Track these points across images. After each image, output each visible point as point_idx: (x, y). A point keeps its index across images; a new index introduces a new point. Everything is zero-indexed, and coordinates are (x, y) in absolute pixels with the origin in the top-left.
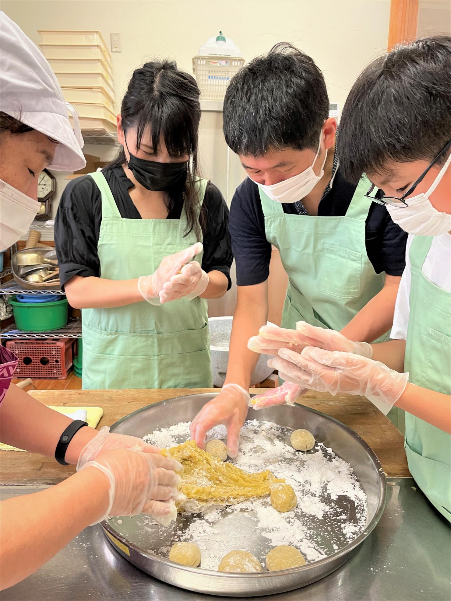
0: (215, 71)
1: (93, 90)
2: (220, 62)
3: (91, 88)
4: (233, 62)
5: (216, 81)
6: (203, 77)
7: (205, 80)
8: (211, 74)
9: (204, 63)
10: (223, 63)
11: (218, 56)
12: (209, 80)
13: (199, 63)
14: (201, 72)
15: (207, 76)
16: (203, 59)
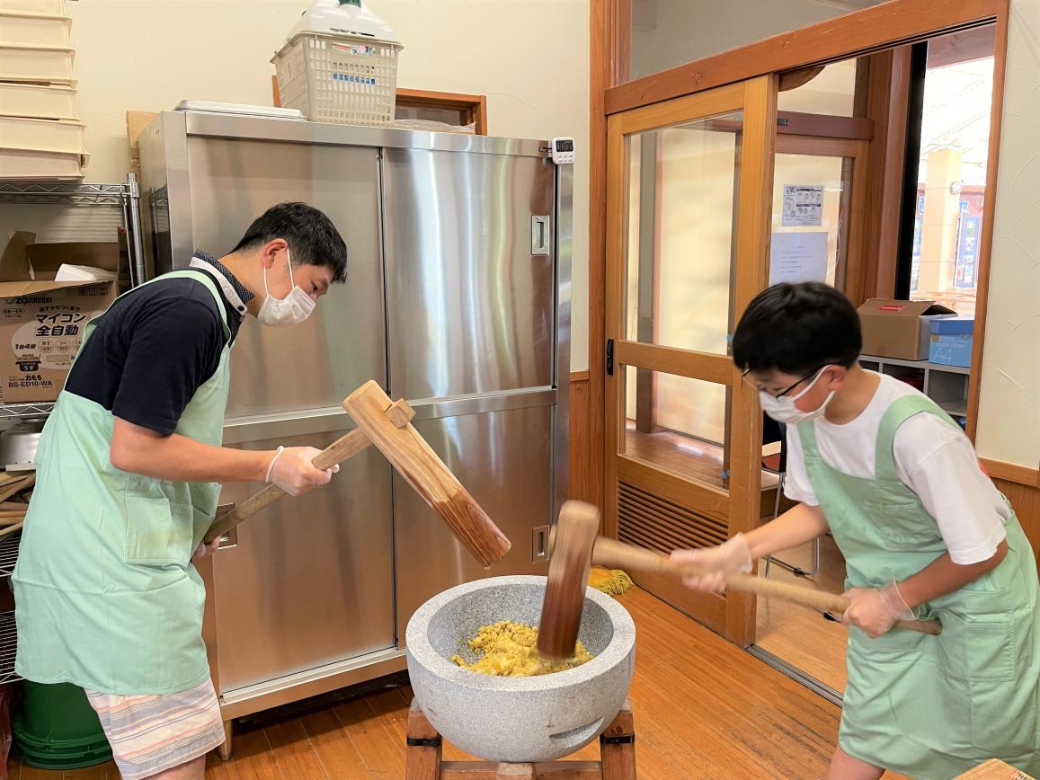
0: (346, 65)
1: (51, 86)
2: (355, 47)
3: (48, 84)
4: (382, 50)
5: (349, 86)
6: (321, 76)
7: (327, 81)
8: (339, 71)
9: (324, 47)
10: (361, 49)
11: (349, 34)
12: (335, 81)
13: (312, 46)
14: (318, 64)
15: (329, 74)
16: (321, 37)
